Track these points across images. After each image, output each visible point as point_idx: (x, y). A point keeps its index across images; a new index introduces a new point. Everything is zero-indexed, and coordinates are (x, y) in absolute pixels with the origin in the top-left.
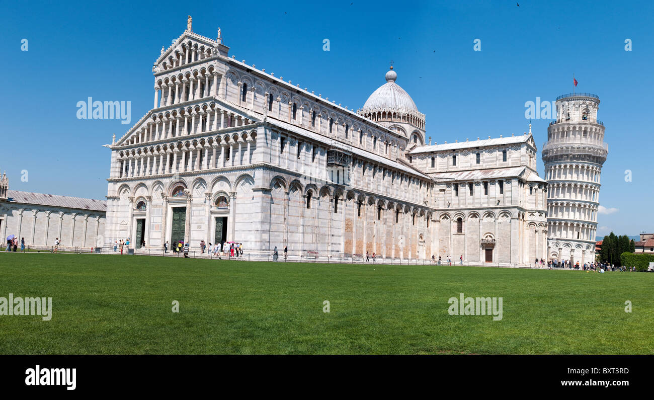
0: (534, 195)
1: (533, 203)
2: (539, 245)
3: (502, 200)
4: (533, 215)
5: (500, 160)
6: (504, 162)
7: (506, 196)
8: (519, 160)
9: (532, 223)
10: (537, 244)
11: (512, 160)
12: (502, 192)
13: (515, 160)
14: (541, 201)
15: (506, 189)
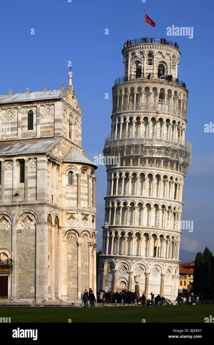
0: (75, 186)
1: (72, 199)
2: (82, 267)
3: (22, 193)
4: (74, 218)
5: (23, 127)
6: (30, 131)
7: (29, 186)
8: (51, 127)
9: (72, 232)
10: (80, 265)
11: (41, 128)
12: (22, 179)
13: (46, 127)
14: (86, 194)
15: (29, 175)
